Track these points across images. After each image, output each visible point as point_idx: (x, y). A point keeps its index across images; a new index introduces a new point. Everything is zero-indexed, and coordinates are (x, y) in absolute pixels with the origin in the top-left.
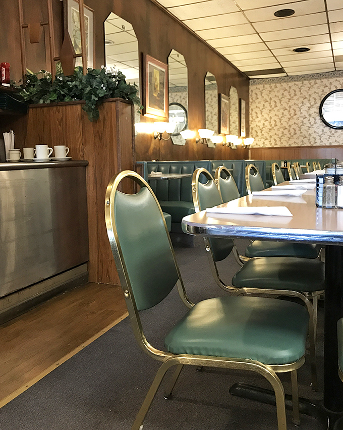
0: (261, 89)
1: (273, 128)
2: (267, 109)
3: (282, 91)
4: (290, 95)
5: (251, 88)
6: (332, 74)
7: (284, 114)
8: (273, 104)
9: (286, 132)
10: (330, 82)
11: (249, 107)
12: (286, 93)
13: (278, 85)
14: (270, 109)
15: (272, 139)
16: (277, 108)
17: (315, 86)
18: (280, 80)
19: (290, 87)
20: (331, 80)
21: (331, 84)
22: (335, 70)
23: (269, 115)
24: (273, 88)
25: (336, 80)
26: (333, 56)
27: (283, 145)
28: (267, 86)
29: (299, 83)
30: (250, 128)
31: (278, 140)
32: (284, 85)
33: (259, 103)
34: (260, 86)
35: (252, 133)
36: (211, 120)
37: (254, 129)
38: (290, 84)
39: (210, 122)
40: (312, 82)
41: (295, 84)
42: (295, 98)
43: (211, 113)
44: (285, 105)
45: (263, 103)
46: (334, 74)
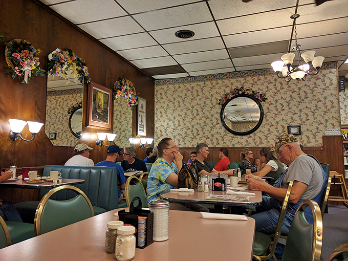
0: (165, 89)
1: (177, 128)
2: (171, 109)
3: (185, 92)
4: (193, 95)
5: (156, 88)
6: (233, 75)
7: (187, 114)
8: (177, 104)
9: (189, 132)
10: (231, 82)
11: (154, 106)
12: (189, 93)
13: (182, 85)
14: (174, 109)
15: (176, 139)
16: (181, 108)
17: (217, 86)
18: (183, 80)
19: (193, 88)
20: (232, 80)
21: (232, 84)
22: (236, 71)
23: (172, 115)
24: (176, 88)
25: (237, 81)
26: (226, 48)
27: (186, 146)
28: (171, 86)
29: (201, 83)
30: (155, 127)
31: (181, 140)
32: (188, 85)
33: (164, 103)
34: (165, 87)
35: (156, 133)
36: (120, 119)
37: (159, 129)
38: (193, 84)
39: (118, 121)
40: (214, 82)
41: (197, 85)
42: (197, 98)
43: (120, 112)
44: (188, 105)
45: (167, 102)
46: (235, 75)
